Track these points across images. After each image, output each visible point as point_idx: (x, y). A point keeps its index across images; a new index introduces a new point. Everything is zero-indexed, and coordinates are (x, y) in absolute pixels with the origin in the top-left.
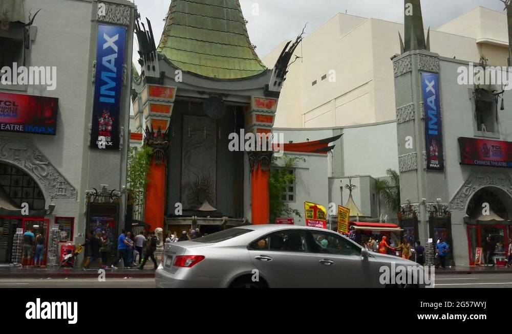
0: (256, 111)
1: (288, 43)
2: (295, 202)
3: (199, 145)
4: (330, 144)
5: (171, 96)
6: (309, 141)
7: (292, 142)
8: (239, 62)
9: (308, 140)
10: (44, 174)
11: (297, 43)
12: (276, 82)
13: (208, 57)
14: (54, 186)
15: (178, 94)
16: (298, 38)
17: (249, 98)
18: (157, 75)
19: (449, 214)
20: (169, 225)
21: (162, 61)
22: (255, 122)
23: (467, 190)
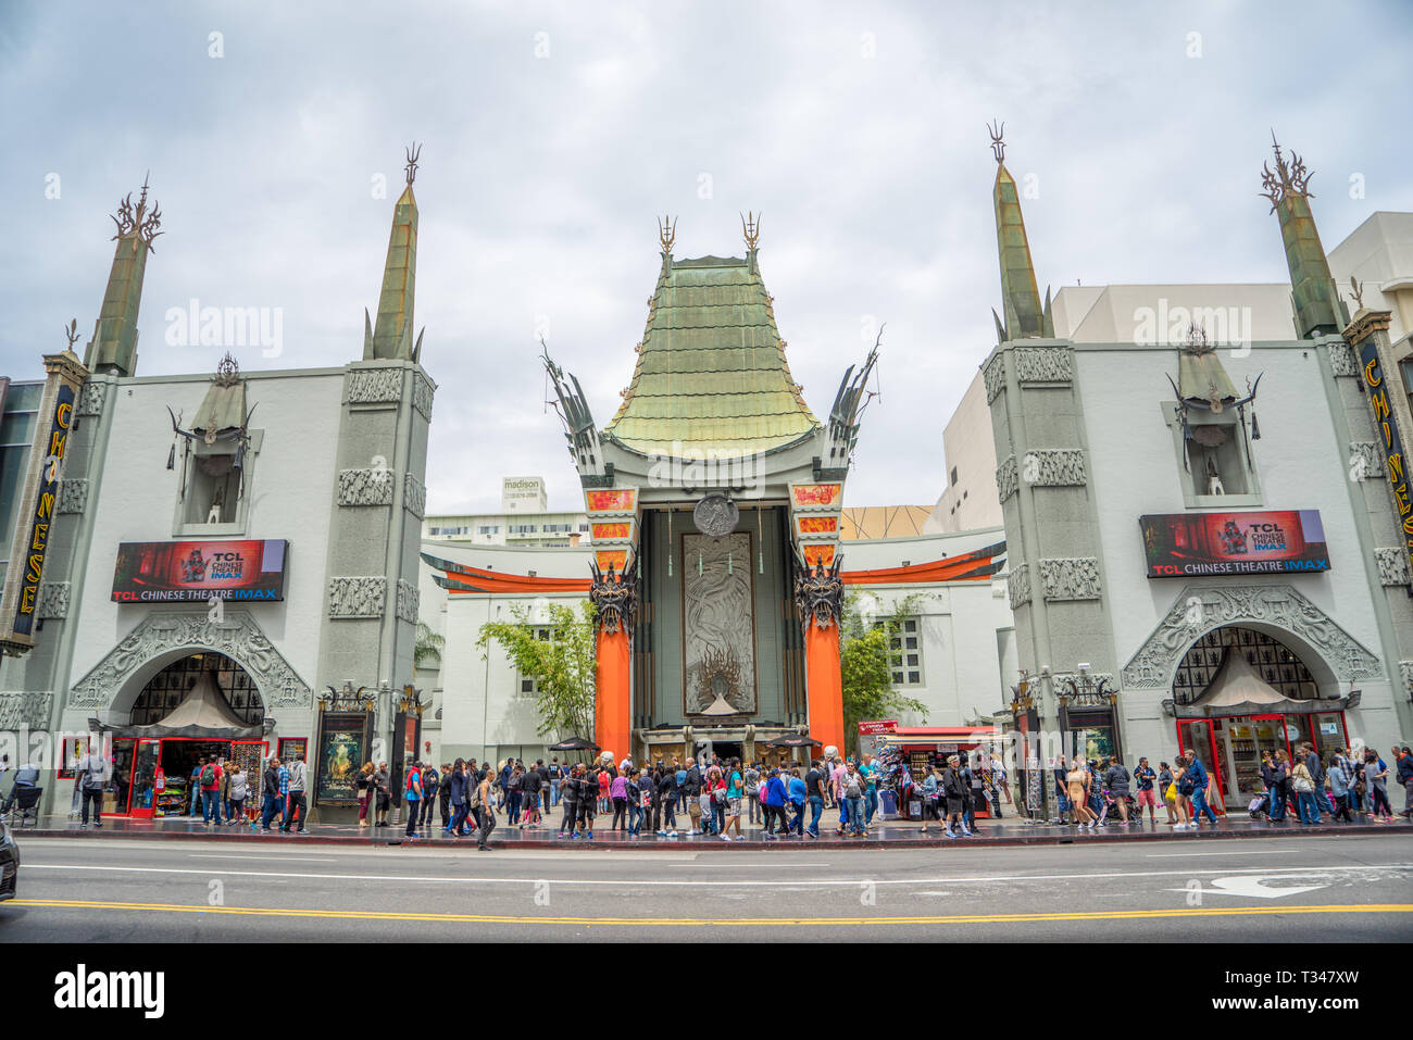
0: (798, 512)
1: (849, 371)
2: (925, 686)
3: (718, 589)
4: (994, 560)
5: (628, 505)
6: (948, 557)
7: (909, 562)
8: (768, 423)
9: (944, 555)
10: (264, 668)
11: (869, 365)
12: (834, 450)
13: (706, 422)
14: (279, 687)
15: (642, 500)
16: (870, 358)
17: (785, 488)
18: (600, 471)
19: (1112, 694)
20: (650, 745)
21: (608, 445)
22: (800, 534)
23: (1169, 638)
